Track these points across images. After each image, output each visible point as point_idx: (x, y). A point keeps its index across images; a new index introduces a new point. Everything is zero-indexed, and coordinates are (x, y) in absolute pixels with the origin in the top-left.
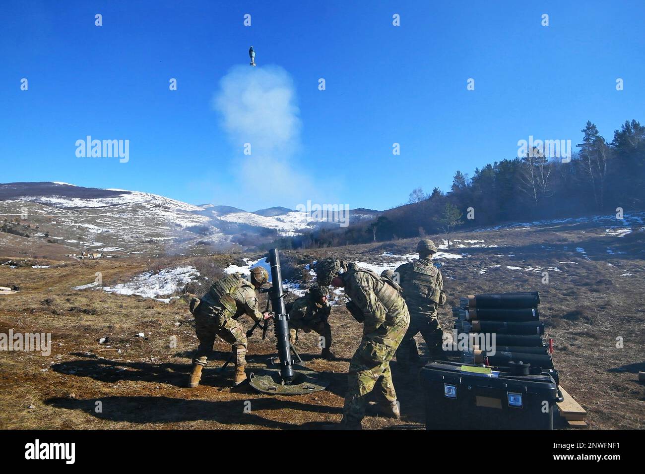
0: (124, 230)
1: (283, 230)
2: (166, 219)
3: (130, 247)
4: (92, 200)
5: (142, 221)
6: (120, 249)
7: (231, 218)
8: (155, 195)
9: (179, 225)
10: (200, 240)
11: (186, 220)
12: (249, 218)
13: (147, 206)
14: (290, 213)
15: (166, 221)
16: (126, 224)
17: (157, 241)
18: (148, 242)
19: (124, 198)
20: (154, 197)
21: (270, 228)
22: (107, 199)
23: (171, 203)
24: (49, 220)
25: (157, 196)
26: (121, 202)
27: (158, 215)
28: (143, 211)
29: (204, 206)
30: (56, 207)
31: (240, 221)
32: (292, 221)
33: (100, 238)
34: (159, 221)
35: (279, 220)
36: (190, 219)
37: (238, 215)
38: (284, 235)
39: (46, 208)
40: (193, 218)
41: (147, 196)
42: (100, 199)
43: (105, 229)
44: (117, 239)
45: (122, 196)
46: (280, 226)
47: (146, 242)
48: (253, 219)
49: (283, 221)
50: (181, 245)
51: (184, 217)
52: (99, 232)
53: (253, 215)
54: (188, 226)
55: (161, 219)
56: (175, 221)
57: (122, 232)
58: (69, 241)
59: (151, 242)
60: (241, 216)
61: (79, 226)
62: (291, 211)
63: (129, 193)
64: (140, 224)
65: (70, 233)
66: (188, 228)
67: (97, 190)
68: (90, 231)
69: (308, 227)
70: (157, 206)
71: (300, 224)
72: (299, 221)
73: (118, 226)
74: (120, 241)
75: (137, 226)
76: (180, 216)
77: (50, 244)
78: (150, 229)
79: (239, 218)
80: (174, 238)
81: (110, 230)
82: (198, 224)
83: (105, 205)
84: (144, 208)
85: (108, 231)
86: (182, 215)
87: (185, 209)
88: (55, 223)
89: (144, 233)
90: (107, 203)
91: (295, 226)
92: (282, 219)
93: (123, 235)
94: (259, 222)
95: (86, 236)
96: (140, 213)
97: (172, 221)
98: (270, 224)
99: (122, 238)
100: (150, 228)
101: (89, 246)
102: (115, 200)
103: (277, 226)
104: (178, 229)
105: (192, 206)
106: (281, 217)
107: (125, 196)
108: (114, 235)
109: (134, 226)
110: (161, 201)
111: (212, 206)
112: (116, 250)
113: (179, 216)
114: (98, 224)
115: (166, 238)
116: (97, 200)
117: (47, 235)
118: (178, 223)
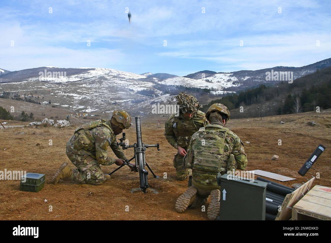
0: (96, 96)
1: (213, 90)
2: (122, 87)
3: (103, 108)
4: (71, 76)
5: (107, 88)
6: (96, 110)
7: (169, 82)
8: (111, 70)
9: (132, 90)
10: (153, 100)
11: (136, 86)
12: (183, 81)
13: (108, 77)
14: (216, 75)
15: (122, 88)
16: (96, 92)
17: (119, 103)
18: (114, 104)
19: (91, 73)
20: (111, 71)
21: (202, 88)
22: (80, 75)
23: (123, 74)
24: (49, 92)
25: (112, 70)
26: (90, 76)
27: (116, 84)
28: (106, 81)
29: (145, 74)
30: (52, 83)
31: (177, 84)
32: (219, 82)
33: (82, 102)
34: (118, 88)
35: (208, 81)
36: (139, 85)
37: (174, 79)
38: (214, 93)
39: (46, 84)
40: (141, 84)
41: (106, 71)
42: (76, 75)
43: (84, 96)
44: (93, 102)
45: (89, 72)
46: (210, 86)
47: (112, 104)
48: (187, 82)
49: (211, 82)
50: (139, 105)
51: (135, 84)
52: (80, 98)
53: (186, 79)
54: (138, 90)
55: (119, 86)
56: (128, 88)
57: (95, 98)
58: (63, 106)
59: (115, 104)
60: (177, 80)
61: (68, 95)
62: (216, 73)
63: (94, 69)
64: (105, 91)
65: (63, 100)
66: (138, 92)
67: (73, 69)
68: (75, 98)
69: (234, 86)
70: (114, 77)
71: (226, 83)
72: (225, 81)
73: (92, 94)
74: (95, 104)
75: (104, 92)
76: (132, 83)
77: (53, 108)
78: (113, 95)
79: (176, 82)
80: (131, 100)
81: (87, 97)
82: (145, 89)
83: (80, 79)
84: (106, 79)
85: (86, 98)
86: (133, 83)
87: (133, 78)
88: (53, 94)
89: (109, 97)
90: (81, 78)
91: (222, 85)
92: (210, 81)
93: (96, 100)
94: (192, 84)
95: (73, 101)
96: (104, 83)
97: (126, 87)
98: (201, 85)
99: (96, 102)
100: (113, 93)
101: (76, 109)
102: (86, 75)
103: (207, 87)
104: (132, 93)
105: (137, 75)
106: (210, 79)
107: (92, 71)
108: (90, 100)
109: (102, 92)
110: (116, 73)
111: (150, 74)
112: (94, 110)
113: (130, 83)
114: (79, 93)
115: (125, 100)
116: (74, 76)
117: (50, 103)
118: (131, 89)
